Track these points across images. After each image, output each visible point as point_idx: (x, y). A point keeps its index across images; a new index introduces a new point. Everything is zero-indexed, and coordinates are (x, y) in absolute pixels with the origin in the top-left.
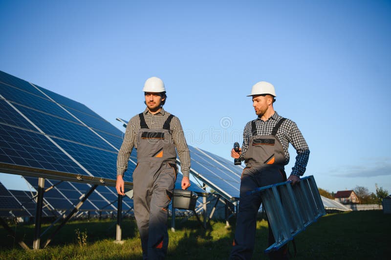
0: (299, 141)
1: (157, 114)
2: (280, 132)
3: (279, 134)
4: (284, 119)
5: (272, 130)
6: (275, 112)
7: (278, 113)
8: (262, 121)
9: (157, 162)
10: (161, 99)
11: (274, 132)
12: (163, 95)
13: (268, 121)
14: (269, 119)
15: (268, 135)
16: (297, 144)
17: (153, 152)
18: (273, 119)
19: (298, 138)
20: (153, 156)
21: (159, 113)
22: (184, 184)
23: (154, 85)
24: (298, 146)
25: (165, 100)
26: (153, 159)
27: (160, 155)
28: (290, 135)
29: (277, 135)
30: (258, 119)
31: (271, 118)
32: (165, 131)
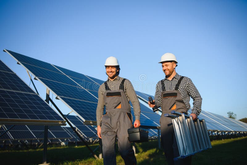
0: (194, 91)
1: (114, 80)
2: (181, 87)
3: (180, 89)
4: (183, 77)
5: (175, 87)
6: (176, 73)
7: (178, 74)
8: (168, 80)
9: (118, 112)
10: (116, 71)
11: (177, 88)
12: (117, 67)
13: (172, 80)
14: (173, 79)
15: (173, 90)
16: (193, 93)
17: (115, 105)
18: (175, 78)
19: (193, 90)
20: (115, 108)
21: (116, 79)
22: (136, 125)
23: (111, 61)
24: (194, 95)
25: (119, 71)
26: (115, 109)
27: (119, 107)
28: (188, 88)
29: (179, 89)
30: (165, 79)
31: (174, 78)
32: (121, 91)
